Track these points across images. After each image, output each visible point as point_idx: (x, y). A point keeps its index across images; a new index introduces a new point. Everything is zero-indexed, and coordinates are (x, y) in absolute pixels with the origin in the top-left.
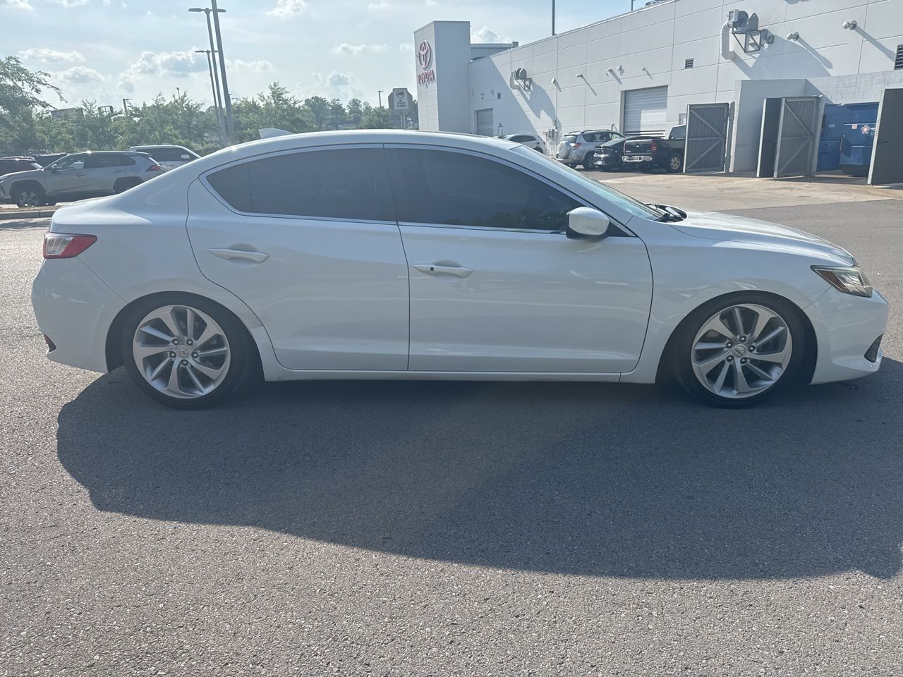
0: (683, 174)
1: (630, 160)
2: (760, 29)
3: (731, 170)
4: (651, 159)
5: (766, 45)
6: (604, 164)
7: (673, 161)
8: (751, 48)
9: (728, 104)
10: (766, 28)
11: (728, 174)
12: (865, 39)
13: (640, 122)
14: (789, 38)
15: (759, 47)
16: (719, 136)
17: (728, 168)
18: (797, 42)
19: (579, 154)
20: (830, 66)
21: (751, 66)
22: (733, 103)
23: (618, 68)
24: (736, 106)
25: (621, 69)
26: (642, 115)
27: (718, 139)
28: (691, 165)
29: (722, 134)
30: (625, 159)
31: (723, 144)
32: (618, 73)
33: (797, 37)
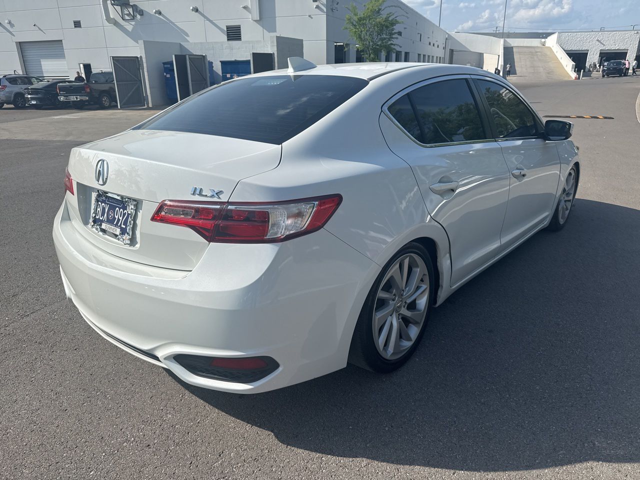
0: (119, 109)
1: (66, 99)
2: (131, 4)
3: (150, 105)
4: (87, 98)
5: (139, 17)
6: (39, 103)
7: (104, 99)
8: (127, 17)
9: (137, 57)
10: (136, 3)
11: (149, 109)
12: (205, 20)
13: (41, 69)
14: (155, 13)
15: (134, 17)
16: (137, 81)
17: (148, 104)
18: (161, 17)
19: (7, 95)
20: (188, 36)
21: (130, 31)
22: (141, 57)
23: (7, 21)
24: (143, 59)
25: (10, 23)
26: (42, 63)
27: (137, 83)
28: (123, 102)
29: (138, 79)
30: (62, 99)
31: (141, 87)
32: (8, 26)
33: (160, 13)
